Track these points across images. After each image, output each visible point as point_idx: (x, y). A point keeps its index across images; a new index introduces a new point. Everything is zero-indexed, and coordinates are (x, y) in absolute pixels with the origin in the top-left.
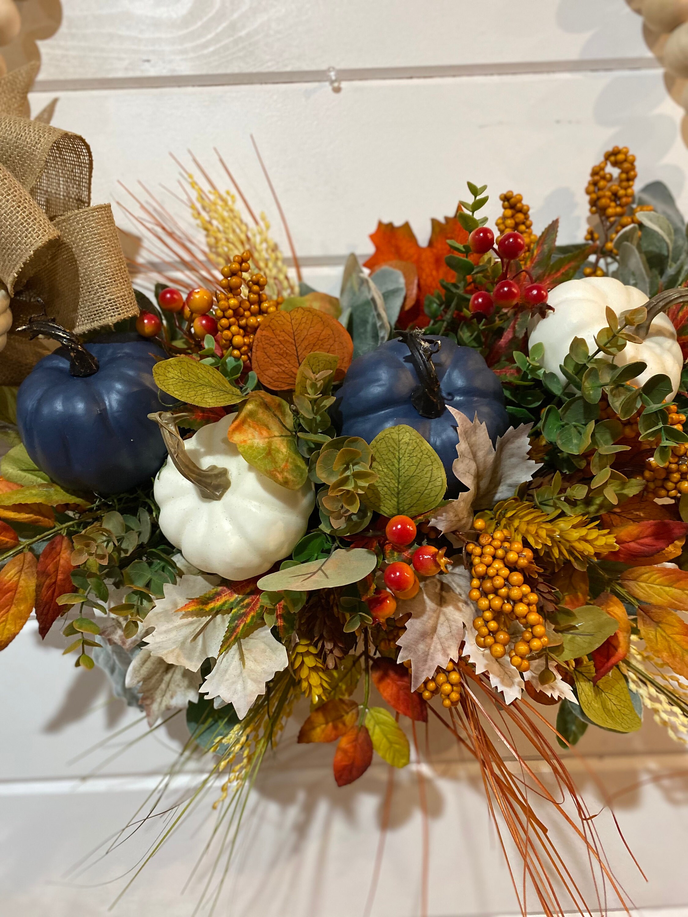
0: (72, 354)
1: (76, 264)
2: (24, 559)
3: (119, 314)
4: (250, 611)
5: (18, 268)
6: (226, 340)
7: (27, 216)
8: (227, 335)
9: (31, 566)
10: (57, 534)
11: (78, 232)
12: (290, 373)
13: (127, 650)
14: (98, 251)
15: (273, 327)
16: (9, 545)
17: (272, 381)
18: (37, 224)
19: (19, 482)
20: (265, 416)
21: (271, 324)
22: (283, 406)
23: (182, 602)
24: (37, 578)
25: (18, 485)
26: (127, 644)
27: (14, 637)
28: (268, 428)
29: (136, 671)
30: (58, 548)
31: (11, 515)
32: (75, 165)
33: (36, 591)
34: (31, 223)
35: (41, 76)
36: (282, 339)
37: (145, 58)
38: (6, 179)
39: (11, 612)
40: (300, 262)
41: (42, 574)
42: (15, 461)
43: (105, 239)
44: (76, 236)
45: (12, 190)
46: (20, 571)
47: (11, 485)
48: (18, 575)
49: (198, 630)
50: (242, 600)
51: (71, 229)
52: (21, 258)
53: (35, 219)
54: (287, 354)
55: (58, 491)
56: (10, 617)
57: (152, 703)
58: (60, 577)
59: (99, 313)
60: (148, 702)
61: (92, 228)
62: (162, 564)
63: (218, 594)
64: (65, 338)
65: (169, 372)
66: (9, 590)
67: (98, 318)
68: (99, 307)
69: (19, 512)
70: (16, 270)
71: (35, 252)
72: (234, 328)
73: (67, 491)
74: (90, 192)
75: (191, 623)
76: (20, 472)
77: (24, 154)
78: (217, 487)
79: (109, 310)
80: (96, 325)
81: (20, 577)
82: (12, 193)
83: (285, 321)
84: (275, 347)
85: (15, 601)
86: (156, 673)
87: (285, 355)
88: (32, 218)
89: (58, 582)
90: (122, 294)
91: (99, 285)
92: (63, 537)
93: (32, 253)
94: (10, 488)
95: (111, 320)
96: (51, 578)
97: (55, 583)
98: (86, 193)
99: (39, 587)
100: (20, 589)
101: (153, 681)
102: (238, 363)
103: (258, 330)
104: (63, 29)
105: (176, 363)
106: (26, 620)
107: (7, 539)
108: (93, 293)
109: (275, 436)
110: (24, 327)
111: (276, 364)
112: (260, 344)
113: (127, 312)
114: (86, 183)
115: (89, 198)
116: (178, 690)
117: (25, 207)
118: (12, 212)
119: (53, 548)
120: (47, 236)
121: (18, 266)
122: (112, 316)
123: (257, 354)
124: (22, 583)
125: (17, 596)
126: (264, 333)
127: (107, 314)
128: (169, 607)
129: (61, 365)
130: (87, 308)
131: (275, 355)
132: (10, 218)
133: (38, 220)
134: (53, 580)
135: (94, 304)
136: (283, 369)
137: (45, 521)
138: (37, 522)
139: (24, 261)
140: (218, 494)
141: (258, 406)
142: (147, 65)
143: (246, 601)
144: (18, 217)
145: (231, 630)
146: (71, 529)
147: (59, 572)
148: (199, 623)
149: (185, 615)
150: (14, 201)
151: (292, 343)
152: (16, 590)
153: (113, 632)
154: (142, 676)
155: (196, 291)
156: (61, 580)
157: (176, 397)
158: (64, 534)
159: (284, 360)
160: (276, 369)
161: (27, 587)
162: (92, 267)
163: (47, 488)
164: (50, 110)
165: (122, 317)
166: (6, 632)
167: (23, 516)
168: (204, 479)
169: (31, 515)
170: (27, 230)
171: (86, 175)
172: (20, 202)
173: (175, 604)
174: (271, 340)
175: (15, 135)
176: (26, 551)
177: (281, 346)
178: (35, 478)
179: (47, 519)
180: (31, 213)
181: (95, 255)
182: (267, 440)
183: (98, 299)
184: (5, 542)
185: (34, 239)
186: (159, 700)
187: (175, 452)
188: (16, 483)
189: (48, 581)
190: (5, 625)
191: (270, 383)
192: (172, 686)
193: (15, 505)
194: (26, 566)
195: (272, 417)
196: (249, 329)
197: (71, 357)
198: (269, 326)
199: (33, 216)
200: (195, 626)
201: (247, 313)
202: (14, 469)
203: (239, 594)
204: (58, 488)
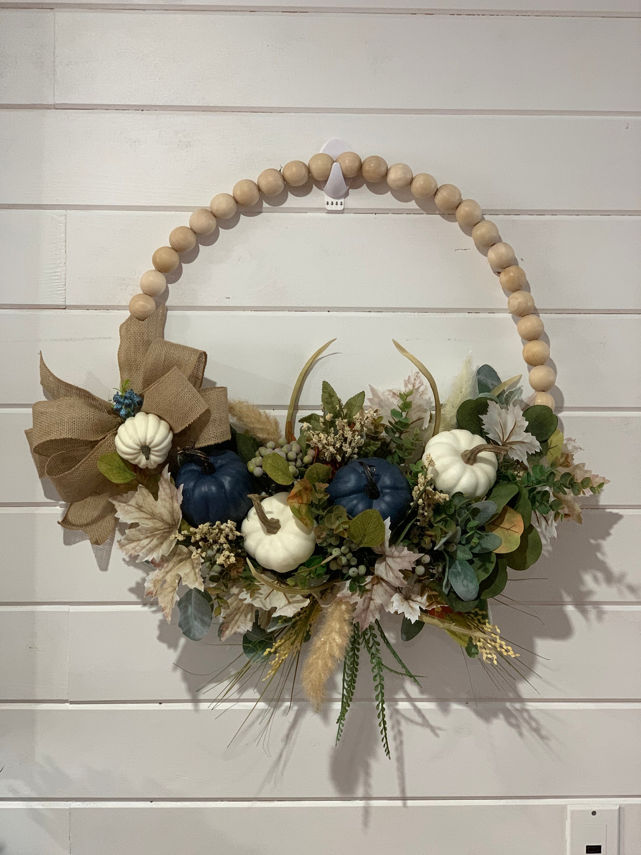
78: (274, 528)
140: (276, 531)
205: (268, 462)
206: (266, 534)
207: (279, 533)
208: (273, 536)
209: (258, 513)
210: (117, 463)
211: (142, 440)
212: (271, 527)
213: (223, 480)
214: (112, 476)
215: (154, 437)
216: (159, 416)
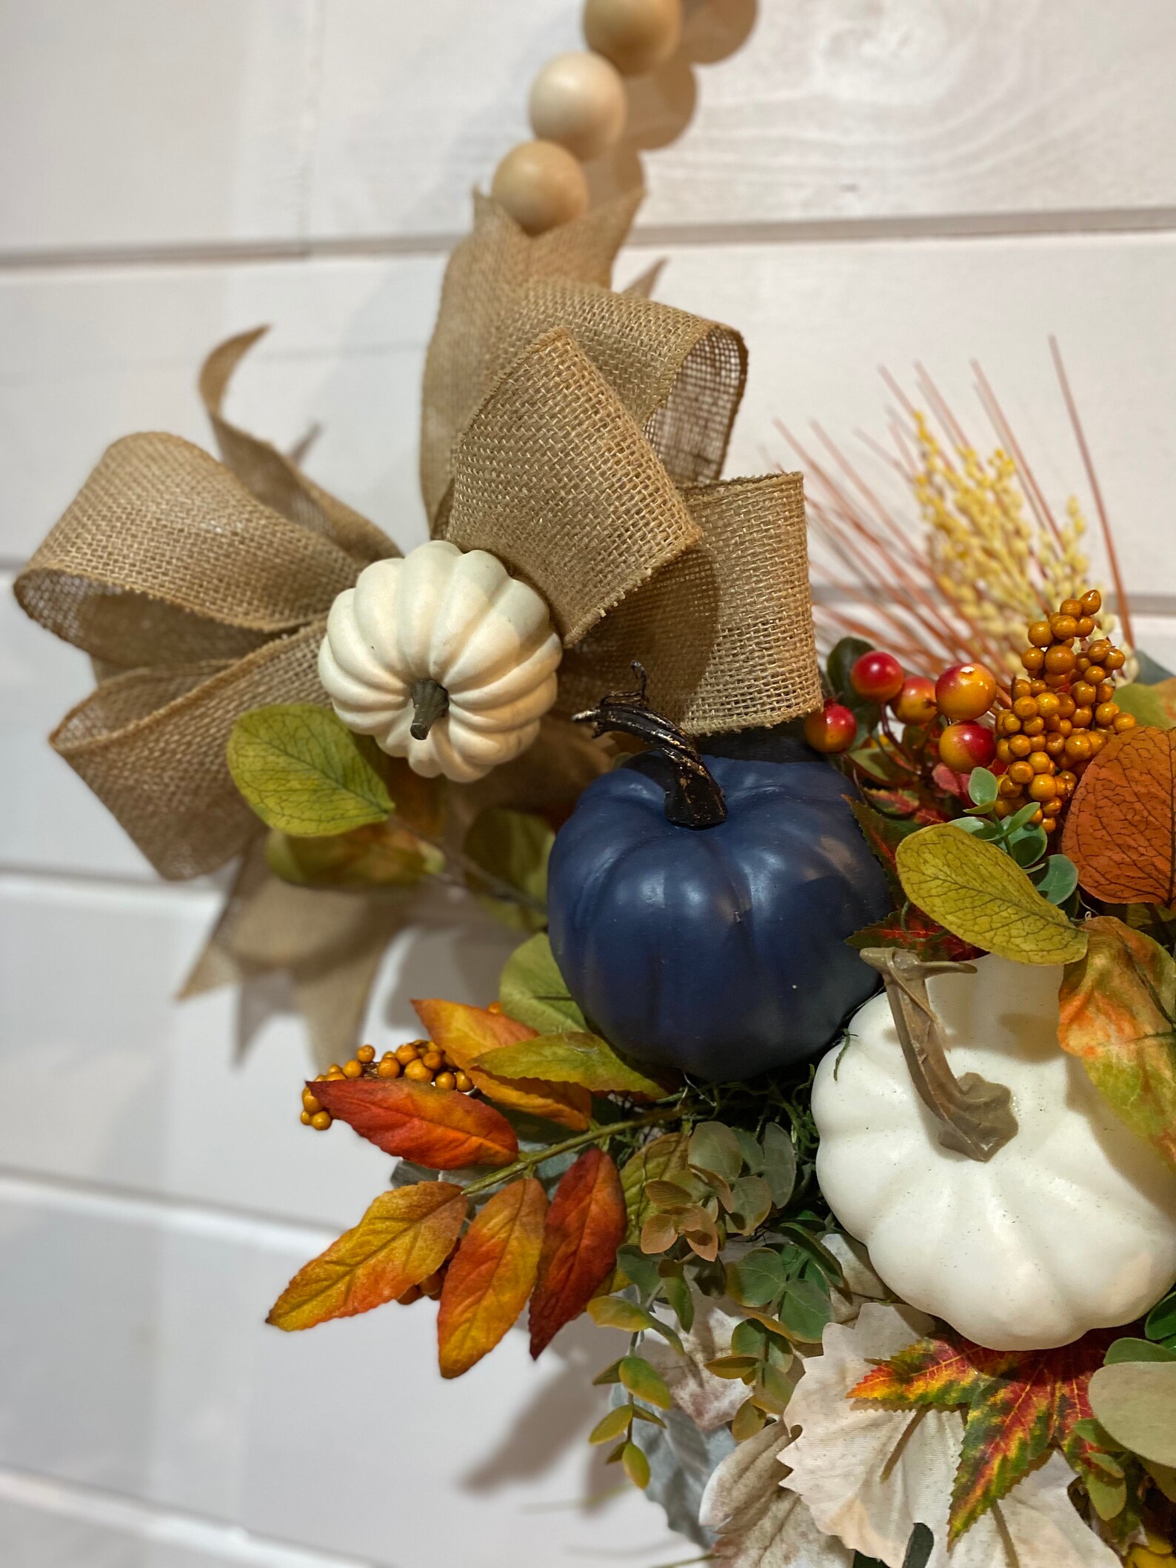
0: (683, 781)
1: (715, 596)
2: (524, 1193)
3: (789, 707)
4: (1013, 1424)
5: (611, 600)
6: (1015, 783)
7: (651, 495)
8: (1025, 772)
9: (535, 1212)
10: (591, 1146)
11: (734, 531)
12: (1149, 869)
13: (704, 1429)
14: (769, 572)
15: (1126, 762)
16: (499, 1159)
17: (1102, 881)
18: (668, 514)
19: (530, 1024)
20: (1126, 985)
21: (1122, 756)
22: (1160, 961)
23: (857, 1367)
24: (545, 1242)
25: (528, 1028)
26: (707, 1417)
27: (481, 1355)
28: (1133, 1017)
29: (724, 1489)
30: (589, 1178)
31: (512, 1096)
32: (705, 388)
33: (539, 1268)
34: (657, 511)
35: (644, 218)
36: (1143, 790)
37: (847, 180)
38: (619, 417)
39: (485, 1303)
40: (1131, 605)
41: (555, 1230)
42: (527, 976)
43: (788, 547)
44: (728, 539)
45: (629, 441)
46: (513, 1219)
47: (514, 1028)
48: (508, 1227)
49: (892, 1448)
50: (992, 1390)
51: (720, 523)
52: (624, 580)
53: (665, 502)
54: (1148, 823)
55: (606, 1056)
56: (481, 1314)
57: (736, 1555)
58: (586, 1242)
59: (747, 700)
60: (729, 1551)
61: (766, 523)
62: (805, 1255)
63: (933, 1359)
64: (675, 747)
65: (925, 862)
66: (487, 1257)
67: (742, 710)
68: (749, 687)
69: (528, 1092)
70: (607, 602)
71: (656, 570)
72: (1040, 759)
73: (623, 1058)
74: (726, 442)
75: (875, 1425)
76: (535, 1003)
77: (632, 365)
78: (986, 1134)
79: (768, 697)
80: (735, 722)
81: (512, 1230)
82: (629, 447)
83: (1154, 751)
84: (1124, 807)
85: (495, 1282)
86: (760, 1497)
87: (1142, 827)
88: (660, 501)
89: (582, 1253)
90: (801, 663)
91: (757, 644)
92: (601, 1154)
93: (649, 572)
94: (512, 1033)
95: (770, 717)
96: (568, 1245)
97: (574, 1253)
98: (718, 444)
99: (545, 1260)
100: (509, 1257)
101: (752, 1511)
102: (1034, 833)
103: (1091, 766)
104: (696, 130)
105: (935, 838)
106: (511, 1326)
107: (497, 1148)
108: (742, 657)
109: (1146, 1036)
110: (589, 713)
111: (1119, 846)
112: (1091, 797)
113: (805, 701)
114: (721, 423)
115: (723, 456)
116: (803, 1545)
117: (649, 477)
118: (622, 487)
119: (581, 1177)
120: (682, 540)
121: (613, 596)
122: (773, 709)
123: (1079, 819)
124: (514, 1243)
125: (501, 1271)
126: (1104, 773)
127: (763, 704)
128: (831, 1376)
129: (645, 794)
130: (721, 687)
131: (1120, 825)
132: (619, 498)
133: (669, 504)
134: (573, 1248)
135: (739, 681)
136: (1135, 857)
137: (572, 1116)
138: (557, 1116)
139: (629, 587)
140: (986, 1149)
141: (1114, 958)
142: (849, 198)
143: (1002, 1394)
144: (632, 498)
145: (972, 1469)
146: (618, 1137)
147: (587, 1231)
148: (890, 1425)
149: (861, 1403)
150: (629, 463)
151: (1164, 802)
152: (501, 1259)
153: (679, 1382)
154: (734, 1504)
155: (967, 670)
156: (587, 1248)
157: (953, 929)
158: (605, 1148)
159: (1137, 836)
160: (1118, 856)
161: (523, 1255)
162: (750, 604)
163: (585, 1044)
164: (648, 280)
165: (794, 712)
166: (469, 1344)
167: (533, 1102)
168: (967, 1115)
169: (549, 1101)
170: (647, 524)
171: (724, 408)
172: (641, 465)
173: (842, 1372)
174: (1119, 790)
175: (618, 327)
176: (528, 1175)
177: (1138, 806)
178: (561, 1018)
179: (576, 1112)
180: (657, 490)
181: (761, 581)
182: (1133, 1047)
183: (750, 672)
184: (492, 1152)
185: (658, 544)
186: (754, 1553)
187: (922, 1051)
188: (524, 1025)
189: (563, 1248)
190: (470, 1328)
191: (1098, 885)
192: (790, 1532)
193: (524, 1079)
194: (525, 1210)
195: (1139, 986)
196: (1064, 761)
197: (680, 786)
198: (1117, 759)
199: (661, 496)
200: (884, 1432)
201: (1065, 725)
202: (523, 993)
203: (981, 1370)
204: (607, 1049)
205: (930, 871)
206: (941, 1153)
207: (1008, 1156)
208: (971, 1168)
209: (903, 1035)
210: (317, 750)
211: (413, 650)
212: (970, 1129)
213: (747, 869)
214: (271, 803)
215: (461, 640)
216: (504, 561)
